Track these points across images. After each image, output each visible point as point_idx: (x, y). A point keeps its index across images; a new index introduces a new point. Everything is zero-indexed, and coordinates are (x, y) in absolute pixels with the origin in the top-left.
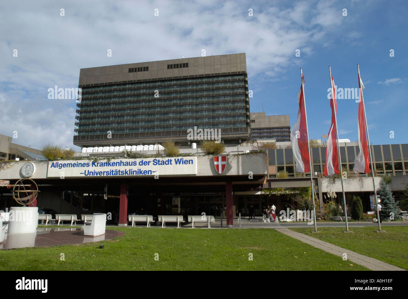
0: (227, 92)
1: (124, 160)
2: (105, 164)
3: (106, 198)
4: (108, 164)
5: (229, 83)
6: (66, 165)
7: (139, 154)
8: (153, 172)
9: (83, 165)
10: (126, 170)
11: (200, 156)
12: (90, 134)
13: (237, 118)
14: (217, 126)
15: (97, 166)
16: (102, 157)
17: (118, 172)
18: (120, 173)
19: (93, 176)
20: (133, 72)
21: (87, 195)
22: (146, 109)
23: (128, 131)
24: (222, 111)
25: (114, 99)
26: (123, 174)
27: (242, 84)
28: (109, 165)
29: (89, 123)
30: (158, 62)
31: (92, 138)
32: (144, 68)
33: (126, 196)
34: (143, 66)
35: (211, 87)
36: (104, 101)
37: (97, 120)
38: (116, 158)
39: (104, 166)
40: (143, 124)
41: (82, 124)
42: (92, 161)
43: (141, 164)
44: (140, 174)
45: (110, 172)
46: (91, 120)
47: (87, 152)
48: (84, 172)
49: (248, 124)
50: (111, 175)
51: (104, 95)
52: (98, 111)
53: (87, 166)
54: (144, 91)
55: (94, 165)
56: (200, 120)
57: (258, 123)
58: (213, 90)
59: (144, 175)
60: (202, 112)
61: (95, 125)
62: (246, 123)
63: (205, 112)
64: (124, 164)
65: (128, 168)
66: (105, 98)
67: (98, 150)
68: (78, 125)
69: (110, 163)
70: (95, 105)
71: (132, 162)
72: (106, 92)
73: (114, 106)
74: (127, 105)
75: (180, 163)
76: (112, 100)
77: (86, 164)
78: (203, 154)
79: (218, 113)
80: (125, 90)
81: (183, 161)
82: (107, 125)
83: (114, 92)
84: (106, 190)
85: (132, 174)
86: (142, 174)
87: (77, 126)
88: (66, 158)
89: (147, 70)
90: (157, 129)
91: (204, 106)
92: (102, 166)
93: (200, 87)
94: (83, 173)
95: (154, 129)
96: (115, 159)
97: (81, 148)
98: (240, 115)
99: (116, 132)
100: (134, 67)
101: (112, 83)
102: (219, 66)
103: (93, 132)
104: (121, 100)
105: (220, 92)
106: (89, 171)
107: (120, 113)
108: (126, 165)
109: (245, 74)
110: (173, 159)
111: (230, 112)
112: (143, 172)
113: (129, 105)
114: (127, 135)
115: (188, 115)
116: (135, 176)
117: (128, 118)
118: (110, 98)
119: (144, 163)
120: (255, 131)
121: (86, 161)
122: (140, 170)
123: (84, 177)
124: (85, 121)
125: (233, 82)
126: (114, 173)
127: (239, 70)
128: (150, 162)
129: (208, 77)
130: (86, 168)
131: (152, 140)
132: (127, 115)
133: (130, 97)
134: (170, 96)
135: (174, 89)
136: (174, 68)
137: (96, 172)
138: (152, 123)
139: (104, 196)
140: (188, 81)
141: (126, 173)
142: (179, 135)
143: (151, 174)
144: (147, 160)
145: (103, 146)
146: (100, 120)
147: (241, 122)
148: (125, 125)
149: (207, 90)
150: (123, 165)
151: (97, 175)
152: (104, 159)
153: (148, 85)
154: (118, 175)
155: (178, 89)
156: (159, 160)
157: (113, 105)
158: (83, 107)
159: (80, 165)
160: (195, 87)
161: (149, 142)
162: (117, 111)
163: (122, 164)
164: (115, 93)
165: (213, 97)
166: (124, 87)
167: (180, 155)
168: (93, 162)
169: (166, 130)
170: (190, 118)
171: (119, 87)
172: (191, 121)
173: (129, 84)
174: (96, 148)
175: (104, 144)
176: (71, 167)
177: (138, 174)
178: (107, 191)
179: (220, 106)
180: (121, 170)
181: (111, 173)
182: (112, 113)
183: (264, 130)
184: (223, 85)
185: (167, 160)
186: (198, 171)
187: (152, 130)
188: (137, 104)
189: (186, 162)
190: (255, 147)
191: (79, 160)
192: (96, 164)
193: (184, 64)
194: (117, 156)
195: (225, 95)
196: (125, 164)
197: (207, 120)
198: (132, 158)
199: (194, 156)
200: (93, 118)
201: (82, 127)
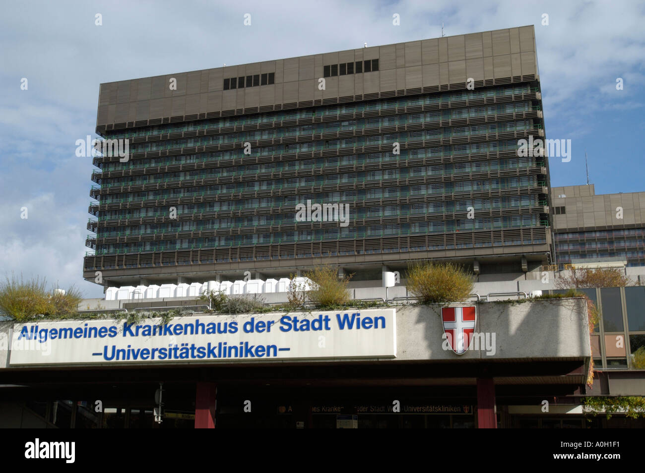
0: (486, 133)
1: (206, 319)
2: (158, 330)
3: (158, 419)
4: (163, 329)
5: (489, 108)
6: (56, 333)
7: (242, 303)
8: (281, 350)
9: (100, 332)
10: (209, 344)
11: (404, 305)
12: (126, 251)
13: (513, 204)
14: (458, 225)
15: (137, 335)
16: (148, 310)
17: (190, 351)
18: (196, 353)
19: (126, 360)
20: (234, 87)
21: (114, 410)
22: (269, 184)
23: (223, 243)
24: (472, 185)
25: (186, 159)
26: (201, 355)
27: (527, 110)
28: (167, 333)
29: (123, 222)
30: (299, 59)
31: (131, 260)
32: (264, 76)
33: (211, 414)
34: (260, 72)
35: (440, 120)
36: (160, 164)
37: (143, 215)
38: (184, 312)
39: (154, 334)
40: (263, 222)
41: (105, 225)
42: (124, 321)
43: (248, 327)
44: (246, 356)
45: (170, 350)
46: (128, 216)
47: (119, 298)
48: (102, 351)
49: (544, 218)
50: (173, 359)
51: (161, 148)
52: (148, 191)
53: (110, 335)
54: (265, 137)
55: (127, 333)
56: (412, 211)
57: (576, 215)
58: (446, 128)
59: (256, 357)
60: (419, 189)
61: (140, 229)
62: (538, 215)
63: (427, 188)
64: (206, 328)
65: (215, 339)
66: (165, 157)
67: (146, 292)
68: (96, 229)
69: (168, 326)
70: (139, 176)
71: (226, 324)
72: (165, 141)
73: (188, 178)
74: (219, 175)
75: (350, 327)
76: (183, 162)
77: (108, 328)
78: (414, 302)
79: (461, 189)
80: (214, 135)
81: (358, 319)
82: (170, 229)
83: (187, 142)
84: (159, 397)
85: (225, 356)
86: (253, 355)
87: (93, 231)
88: (59, 314)
89: (272, 81)
90: (299, 235)
91: (423, 174)
92: (149, 334)
93: (410, 122)
94: (101, 354)
95: (292, 235)
96: (181, 315)
97: (102, 287)
98: (524, 195)
99: (193, 245)
100: (236, 75)
101: (182, 117)
102: (462, 65)
103: (135, 245)
104: (204, 161)
105: (467, 133)
106: (116, 349)
107: (202, 195)
108: (211, 331)
109: (532, 83)
110: (332, 314)
111: (494, 186)
112: (253, 350)
113: (225, 174)
114: (222, 254)
115: (380, 196)
116: (232, 360)
117: (225, 208)
118: (176, 156)
119: (257, 326)
120: (566, 236)
121: (108, 323)
122: (247, 344)
123: (102, 363)
124: (113, 217)
125: (501, 104)
126: (179, 353)
127: (517, 73)
128: (273, 322)
129: (433, 93)
130: (109, 341)
131: (287, 264)
132: (221, 201)
133: (228, 154)
134: (331, 148)
135: (342, 129)
136: (341, 74)
137: (133, 350)
138: (285, 220)
139: (155, 414)
140: (379, 108)
141: (211, 351)
142: (358, 252)
143: (275, 354)
144: (265, 318)
145: (159, 282)
146: (150, 214)
147: (525, 214)
148: (216, 226)
149: (431, 129)
150: (203, 333)
151: (135, 357)
152: (154, 316)
153: (274, 120)
154: (190, 358)
155: (354, 128)
156: (295, 318)
157: (185, 175)
158: (107, 183)
159: (93, 332)
160: (397, 124)
161: (280, 270)
162: (195, 191)
163: (200, 328)
164: (190, 145)
165: (447, 147)
166: (213, 127)
167: (351, 305)
168: (125, 324)
169: (322, 238)
170: (386, 204)
171: (199, 128)
172: (388, 213)
173: (224, 119)
174: (142, 288)
175: (161, 276)
176: (71, 337)
177: (241, 356)
178: (162, 402)
179: (467, 171)
180: (197, 346)
181: (173, 352)
182: (182, 195)
183: (593, 235)
184: (473, 115)
185: (318, 318)
186: (399, 346)
187: (285, 238)
188: (247, 172)
189: (366, 323)
190: (566, 282)
191: (91, 319)
192: (133, 329)
193: (367, 63)
194: (187, 309)
195: (479, 142)
196: (208, 330)
197: (431, 210)
198: (226, 312)
199: (388, 307)
200: (135, 209)
201: (106, 235)
